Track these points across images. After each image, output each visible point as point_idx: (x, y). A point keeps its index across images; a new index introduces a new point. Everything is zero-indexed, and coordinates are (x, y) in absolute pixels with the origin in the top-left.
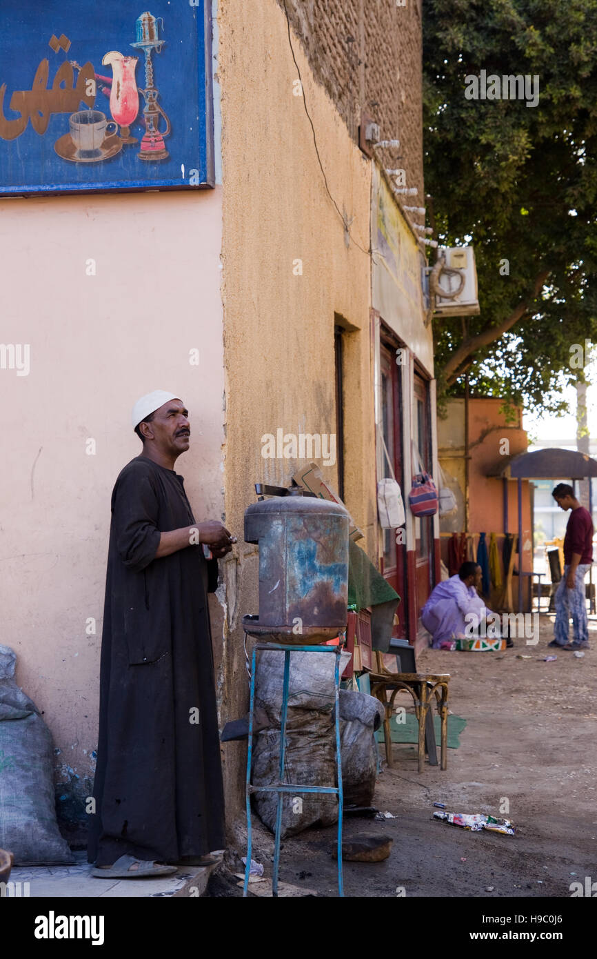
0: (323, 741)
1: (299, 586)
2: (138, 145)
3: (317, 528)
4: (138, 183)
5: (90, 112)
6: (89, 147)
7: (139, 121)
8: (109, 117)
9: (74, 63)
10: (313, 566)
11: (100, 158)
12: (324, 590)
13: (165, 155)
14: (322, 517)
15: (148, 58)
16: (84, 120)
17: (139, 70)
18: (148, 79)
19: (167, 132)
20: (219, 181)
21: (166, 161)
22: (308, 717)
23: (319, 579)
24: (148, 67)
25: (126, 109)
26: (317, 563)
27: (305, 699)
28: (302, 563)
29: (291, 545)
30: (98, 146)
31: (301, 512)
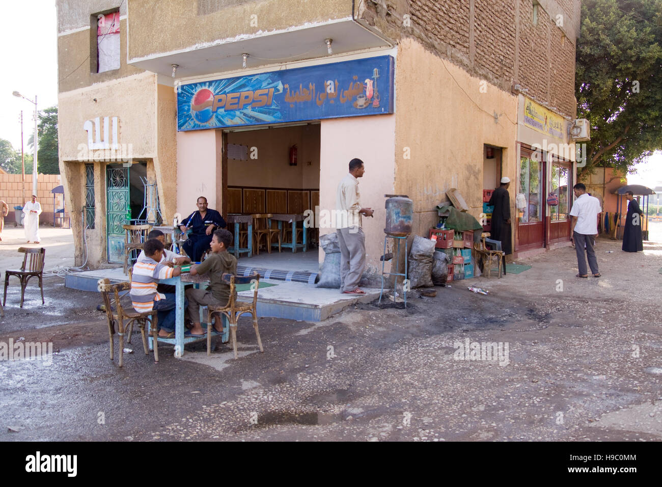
0: (427, 265)
1: (395, 221)
2: (372, 103)
3: (401, 206)
4: (372, 113)
5: (361, 95)
6: (361, 104)
7: (373, 97)
8: (366, 96)
9: (358, 83)
10: (399, 216)
11: (364, 107)
12: (402, 222)
13: (379, 106)
14: (402, 203)
15: (375, 80)
16: (360, 97)
17: (373, 83)
18: (375, 86)
19: (379, 100)
20: (395, 111)
21: (379, 107)
22: (423, 258)
23: (401, 219)
24: (376, 83)
25: (370, 94)
26: (400, 215)
27: (422, 253)
28: (396, 214)
29: (393, 210)
30: (363, 104)
31: (396, 202)
